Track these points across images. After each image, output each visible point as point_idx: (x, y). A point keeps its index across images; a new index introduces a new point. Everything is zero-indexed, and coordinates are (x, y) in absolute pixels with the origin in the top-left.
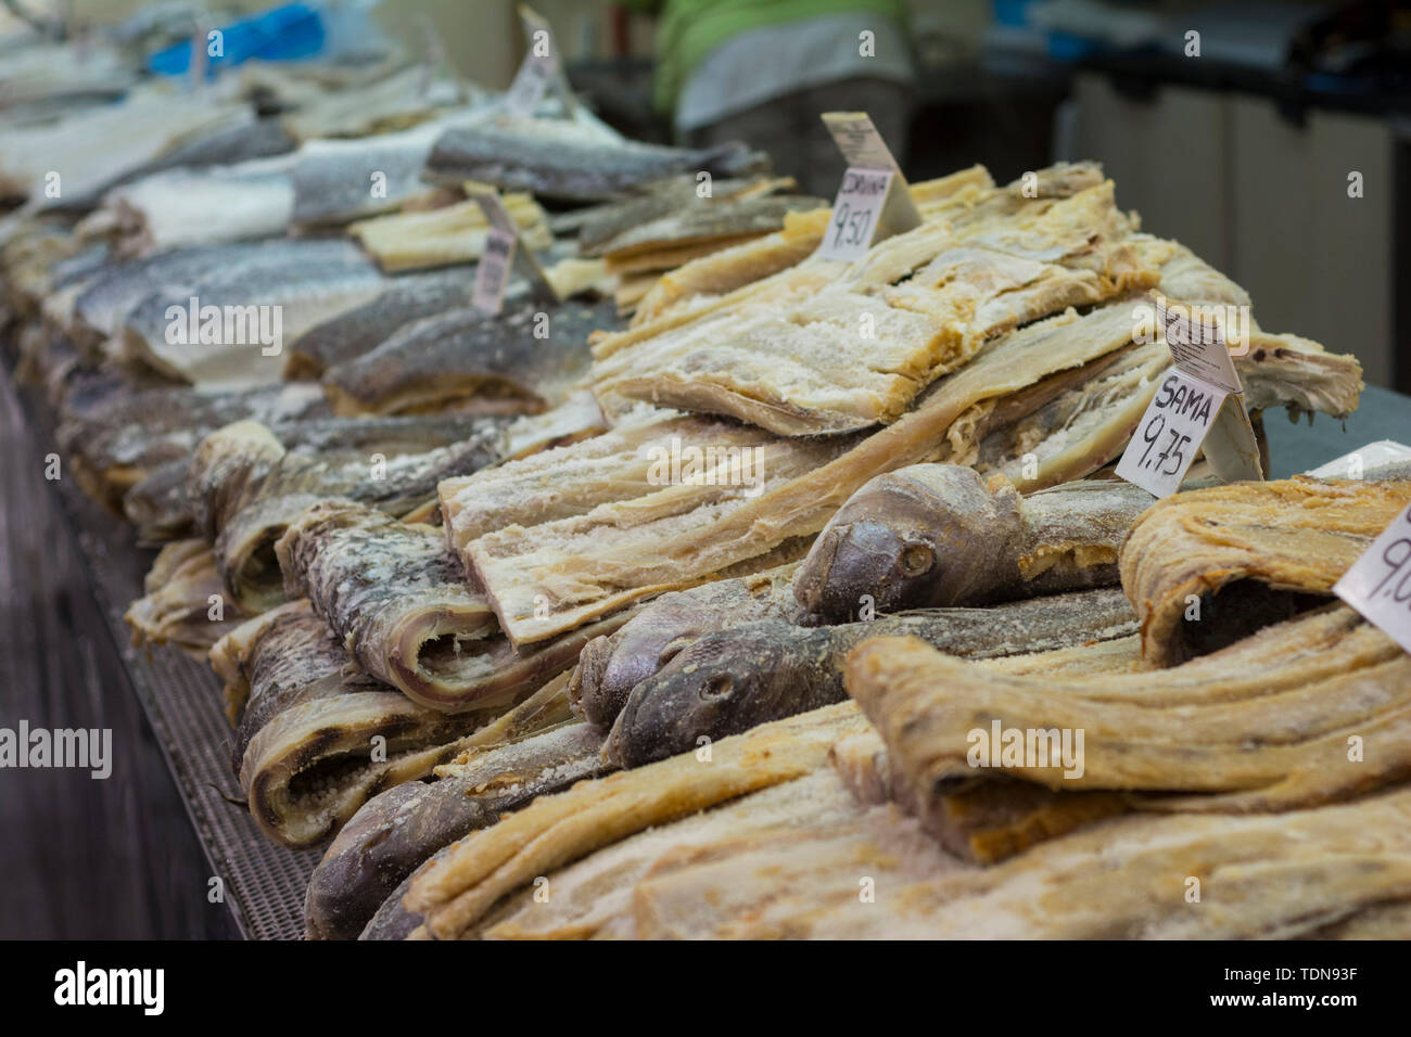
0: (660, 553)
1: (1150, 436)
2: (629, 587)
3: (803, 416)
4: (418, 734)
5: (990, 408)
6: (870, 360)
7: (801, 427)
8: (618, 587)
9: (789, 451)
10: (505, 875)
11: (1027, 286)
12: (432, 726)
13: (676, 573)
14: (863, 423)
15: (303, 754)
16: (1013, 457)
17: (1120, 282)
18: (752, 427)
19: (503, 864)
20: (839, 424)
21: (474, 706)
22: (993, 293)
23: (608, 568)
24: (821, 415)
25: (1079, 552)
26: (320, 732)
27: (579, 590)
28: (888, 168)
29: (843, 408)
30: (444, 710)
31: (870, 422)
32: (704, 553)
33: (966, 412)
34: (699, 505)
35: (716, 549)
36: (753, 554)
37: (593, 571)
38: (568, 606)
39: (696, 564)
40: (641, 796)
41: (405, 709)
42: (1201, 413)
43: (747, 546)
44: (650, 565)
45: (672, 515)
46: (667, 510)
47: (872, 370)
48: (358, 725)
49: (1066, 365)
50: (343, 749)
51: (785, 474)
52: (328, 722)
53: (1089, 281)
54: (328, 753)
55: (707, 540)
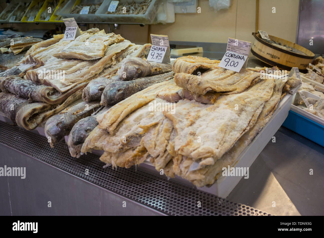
0: (78, 77)
1: (152, 54)
2: (75, 83)
3: (89, 57)
4: (47, 109)
5: (115, 55)
6: (96, 49)
7: (89, 59)
8: (73, 83)
9: (88, 62)
10: (119, 120)
11: (107, 40)
12: (49, 107)
13: (81, 80)
14: (99, 57)
15: (30, 114)
16: (119, 62)
17: (119, 40)
18: (80, 59)
19: (118, 118)
20: (95, 58)
21: (56, 103)
22: (103, 41)
23: (71, 80)
24: (92, 57)
25: (158, 69)
26: (33, 109)
27: (68, 83)
28: (76, 26)
29: (95, 55)
30: (52, 104)
31: (100, 57)
32: (85, 77)
33: (114, 55)
34: (77, 71)
35: (86, 76)
36: (91, 77)
37: (69, 80)
38: (67, 86)
39: (84, 78)
40: (135, 104)
41: (45, 104)
42: (163, 50)
43: (90, 75)
44: (78, 79)
45: (74, 72)
46: (73, 71)
47: (97, 50)
48: (39, 108)
49: (123, 49)
50: (37, 112)
51: (88, 66)
52: (34, 107)
53: (115, 40)
54: (35, 113)
55: (85, 75)
